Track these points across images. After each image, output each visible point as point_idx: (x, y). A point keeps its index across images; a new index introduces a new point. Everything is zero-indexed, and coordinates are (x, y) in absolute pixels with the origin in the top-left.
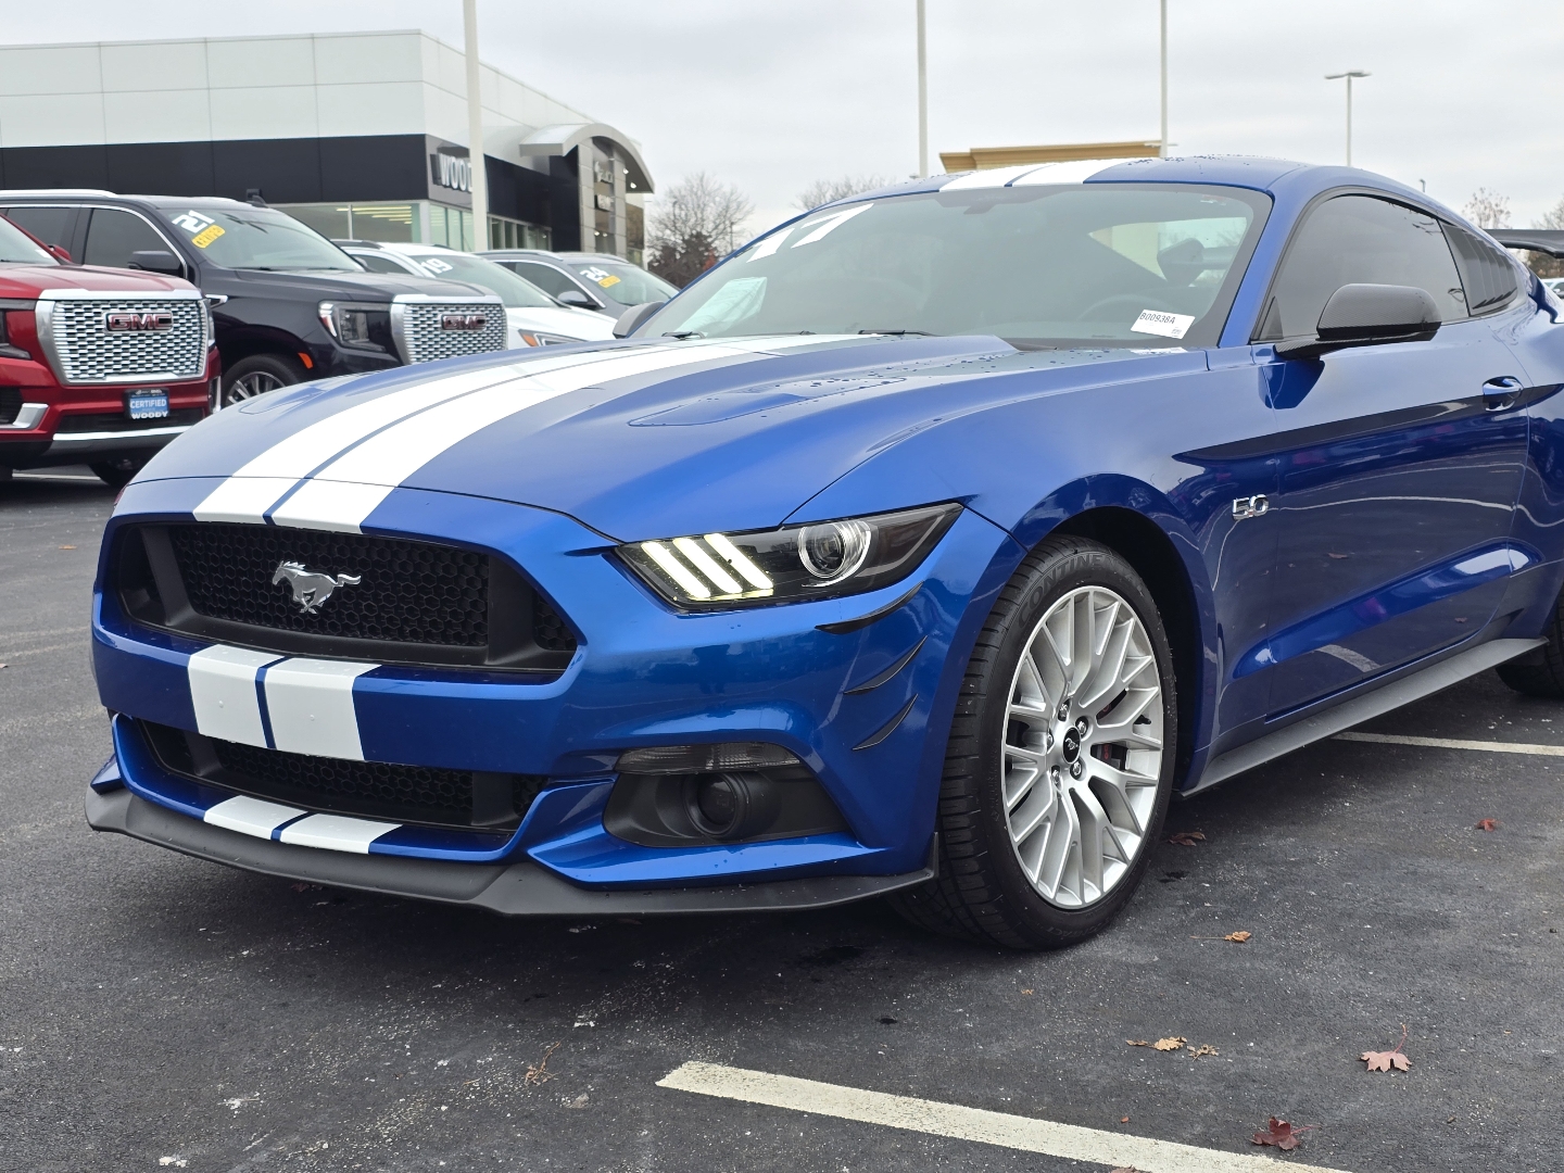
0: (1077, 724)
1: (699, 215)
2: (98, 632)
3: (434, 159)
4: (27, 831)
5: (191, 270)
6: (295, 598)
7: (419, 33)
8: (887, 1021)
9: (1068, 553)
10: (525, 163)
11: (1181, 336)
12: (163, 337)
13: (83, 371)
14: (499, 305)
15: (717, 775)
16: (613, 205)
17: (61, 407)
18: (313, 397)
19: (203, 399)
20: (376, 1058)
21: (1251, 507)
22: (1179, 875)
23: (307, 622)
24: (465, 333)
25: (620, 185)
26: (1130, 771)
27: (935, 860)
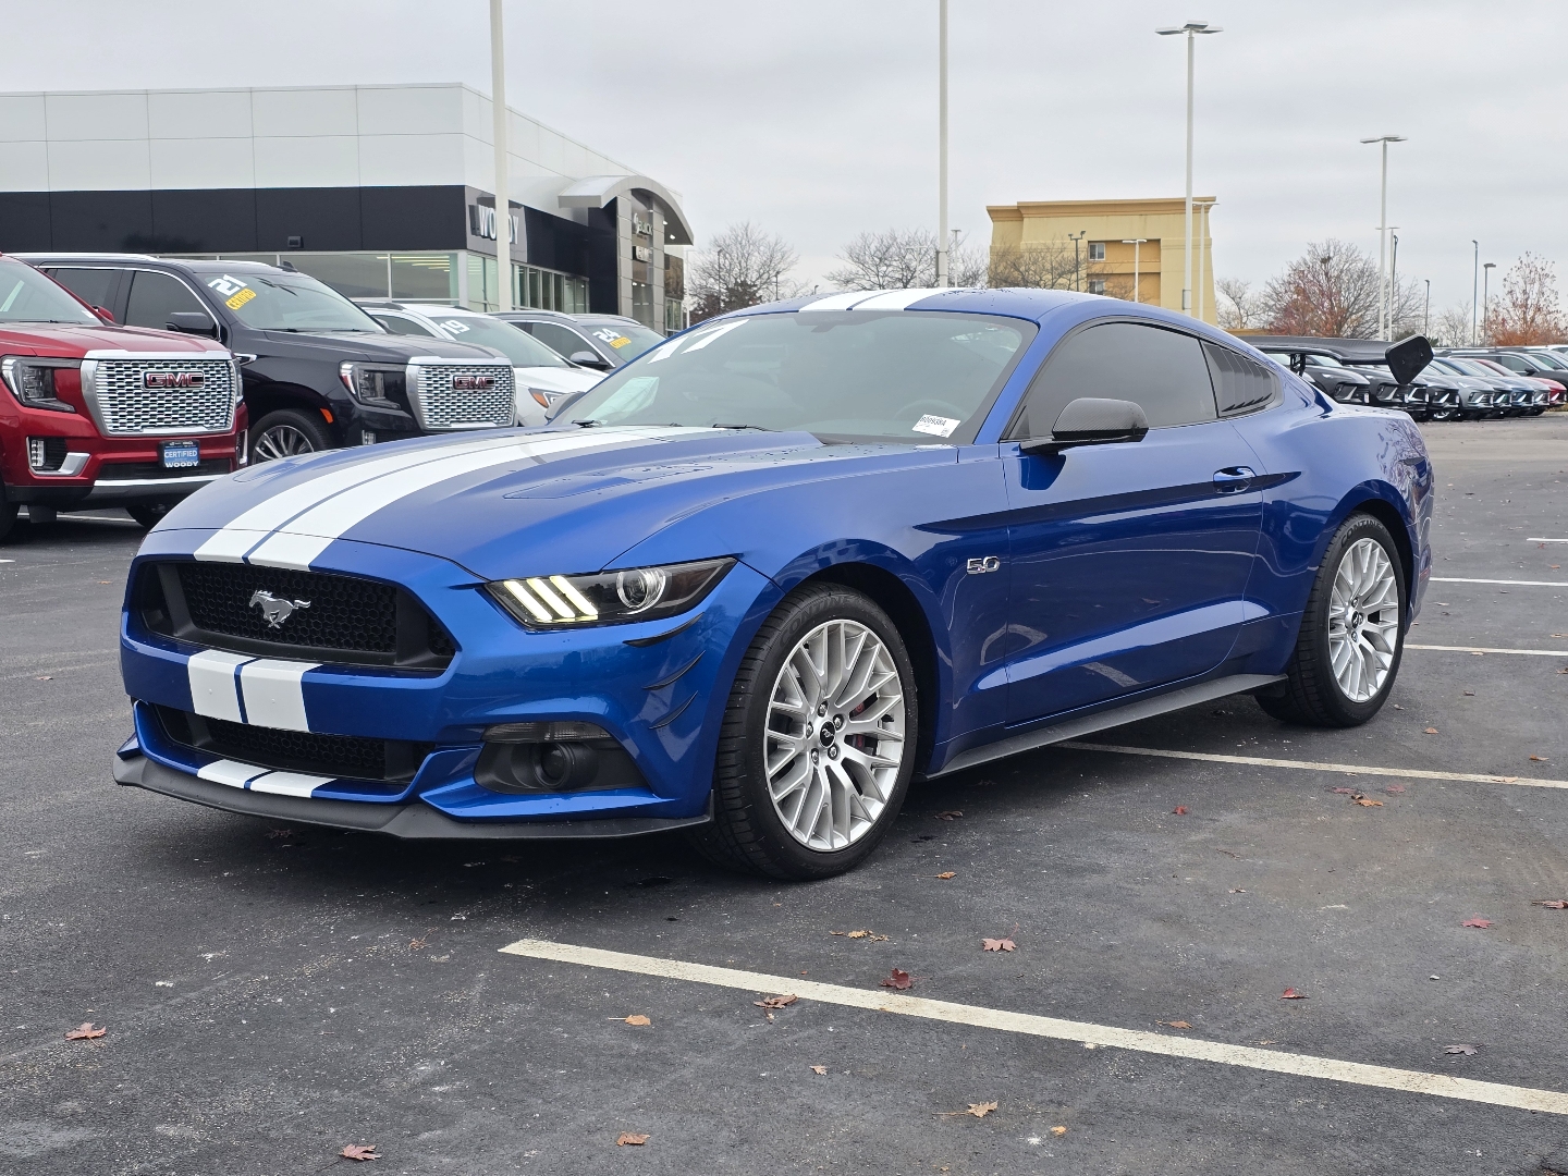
0: (834, 719)
1: (743, 264)
2: (126, 641)
3: (472, 208)
4: (69, 796)
5: (224, 330)
6: (265, 617)
7: (460, 86)
8: (671, 920)
9: (823, 595)
10: (564, 214)
11: (947, 436)
12: (196, 394)
13: (123, 424)
14: (508, 366)
15: (552, 745)
16: (651, 256)
17: (102, 457)
18: (287, 469)
19: (232, 450)
20: (309, 934)
21: (983, 566)
22: (927, 838)
23: (273, 634)
24: (475, 392)
25: (659, 236)
26: (879, 756)
27: (711, 808)
